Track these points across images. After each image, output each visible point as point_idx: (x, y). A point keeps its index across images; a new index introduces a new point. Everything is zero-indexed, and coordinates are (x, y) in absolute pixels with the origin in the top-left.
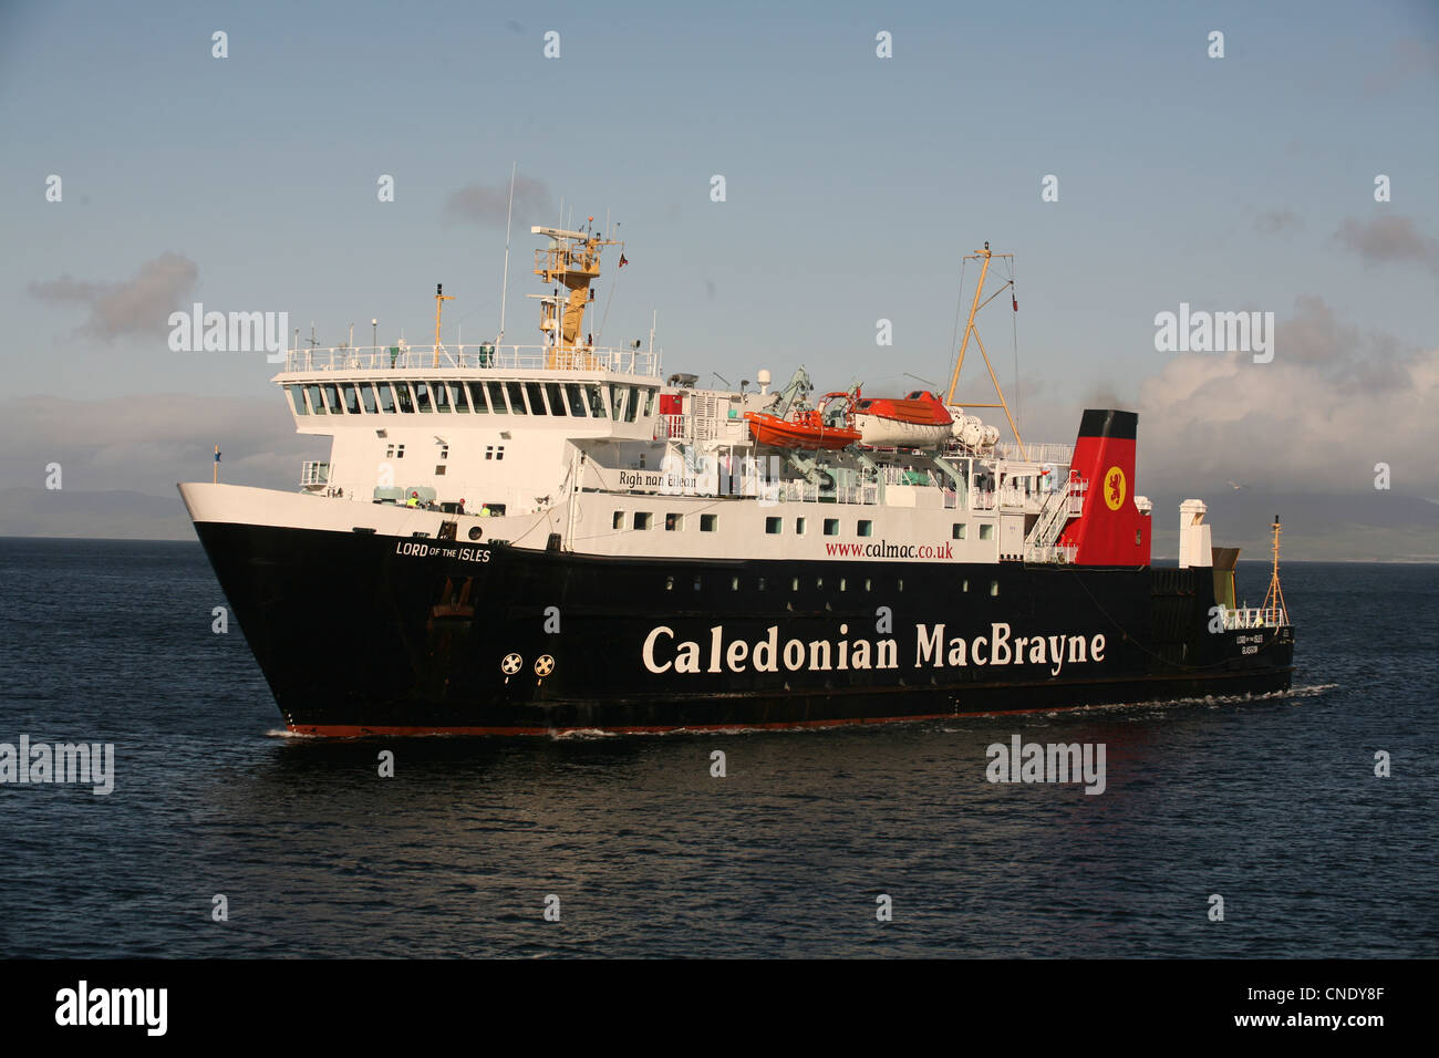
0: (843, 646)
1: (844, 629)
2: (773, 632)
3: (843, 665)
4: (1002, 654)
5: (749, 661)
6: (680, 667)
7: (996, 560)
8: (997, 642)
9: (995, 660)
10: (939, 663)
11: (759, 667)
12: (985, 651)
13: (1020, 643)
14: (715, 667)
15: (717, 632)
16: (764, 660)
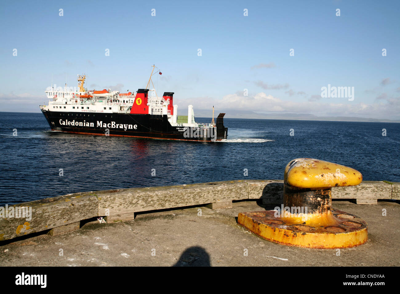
0: (85, 123)
1: (85, 121)
2: (74, 121)
3: (85, 125)
4: (114, 126)
5: (71, 124)
6: (63, 124)
7: (112, 113)
8: (112, 125)
9: (112, 127)
10: (101, 126)
11: (72, 125)
12: (110, 126)
13: (117, 125)
14: (67, 125)
15: (67, 120)
16: (73, 124)
